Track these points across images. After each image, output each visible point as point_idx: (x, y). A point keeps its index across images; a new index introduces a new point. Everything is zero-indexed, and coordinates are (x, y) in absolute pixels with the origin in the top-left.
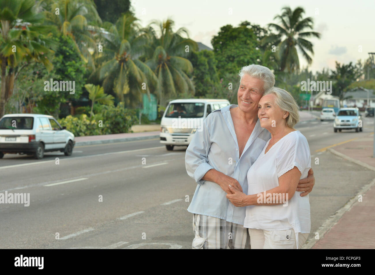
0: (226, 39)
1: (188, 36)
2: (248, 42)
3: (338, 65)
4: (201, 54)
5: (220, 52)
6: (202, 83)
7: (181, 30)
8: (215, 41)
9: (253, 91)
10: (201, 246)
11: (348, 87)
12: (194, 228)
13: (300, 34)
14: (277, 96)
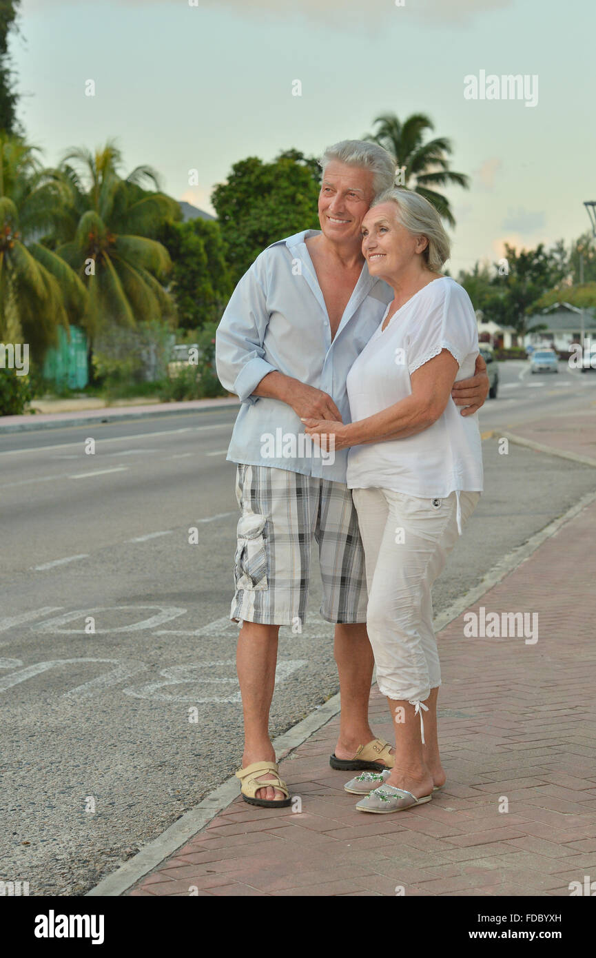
0: (246, 191)
1: (157, 186)
2: (300, 197)
3: (511, 252)
4: (188, 229)
5: (232, 223)
6: (193, 296)
7: (140, 172)
8: (221, 197)
9: (351, 194)
10: (259, 532)
11: (536, 303)
12: (239, 496)
13: (420, 179)
14: (400, 208)
